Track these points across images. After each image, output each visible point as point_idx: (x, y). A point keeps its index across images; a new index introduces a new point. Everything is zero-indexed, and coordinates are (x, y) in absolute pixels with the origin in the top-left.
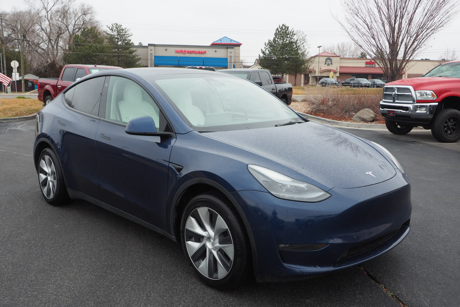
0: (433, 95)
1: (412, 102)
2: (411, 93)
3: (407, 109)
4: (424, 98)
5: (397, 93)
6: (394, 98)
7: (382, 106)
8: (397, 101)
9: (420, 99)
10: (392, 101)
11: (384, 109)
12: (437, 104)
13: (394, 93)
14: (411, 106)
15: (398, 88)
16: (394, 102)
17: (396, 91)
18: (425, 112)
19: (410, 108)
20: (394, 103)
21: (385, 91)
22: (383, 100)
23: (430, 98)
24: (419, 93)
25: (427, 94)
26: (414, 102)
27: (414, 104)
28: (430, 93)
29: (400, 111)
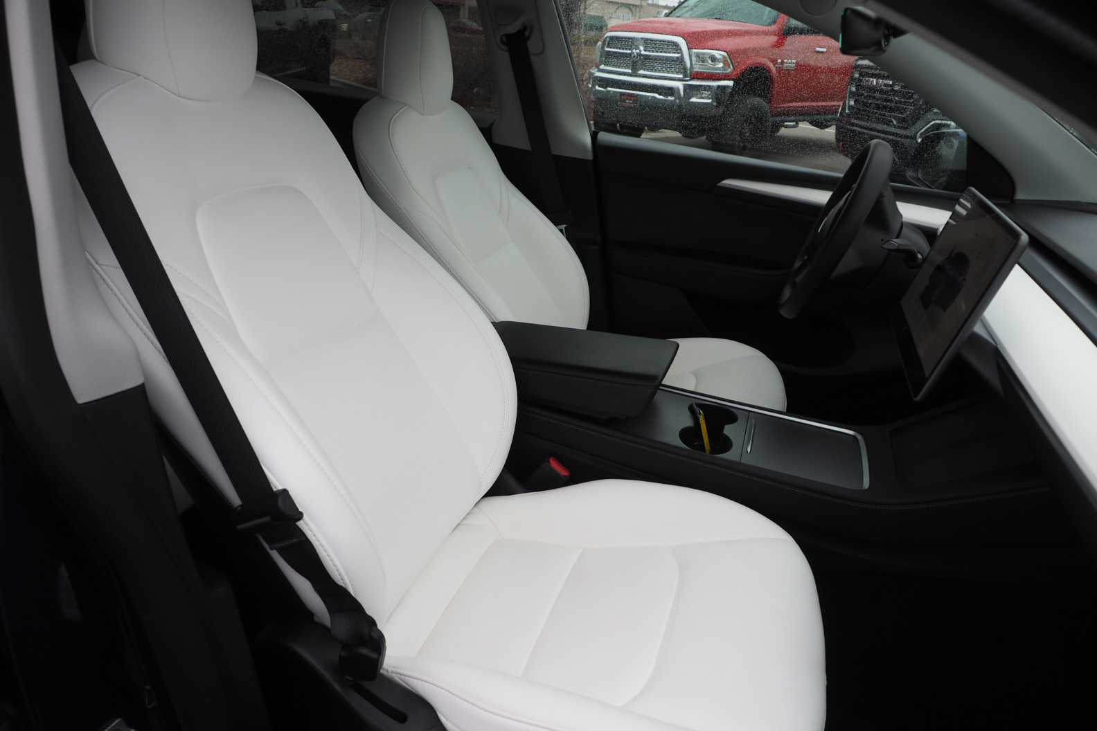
0: (725, 62)
1: (681, 76)
2: (679, 55)
3: (670, 91)
4: (708, 67)
5: (643, 52)
6: (637, 64)
7: (599, 81)
8: (641, 72)
9: (697, 69)
10: (630, 71)
11: (609, 89)
12: (731, 83)
13: (638, 51)
14: (679, 85)
15: (647, 39)
16: (634, 74)
17: (642, 48)
18: (710, 101)
19: (678, 89)
20: (636, 76)
21: (608, 44)
22: (602, 67)
23: (719, 69)
24: (698, 56)
25: (713, 59)
26: (685, 76)
27: (685, 81)
28: (721, 57)
29: (653, 97)
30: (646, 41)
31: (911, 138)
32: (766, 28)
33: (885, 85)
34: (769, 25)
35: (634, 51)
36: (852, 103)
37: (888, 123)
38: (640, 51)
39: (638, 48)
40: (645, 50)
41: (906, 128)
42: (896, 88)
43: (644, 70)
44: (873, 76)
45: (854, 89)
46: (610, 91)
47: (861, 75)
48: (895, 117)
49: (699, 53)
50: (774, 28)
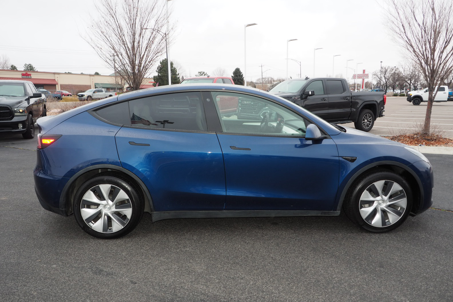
31: (259, 116)
33: (249, 103)
36: (240, 109)
37: (252, 113)
41: (257, 114)
42: (252, 104)
44: (245, 101)
45: (240, 105)
47: (241, 101)
48: (254, 111)
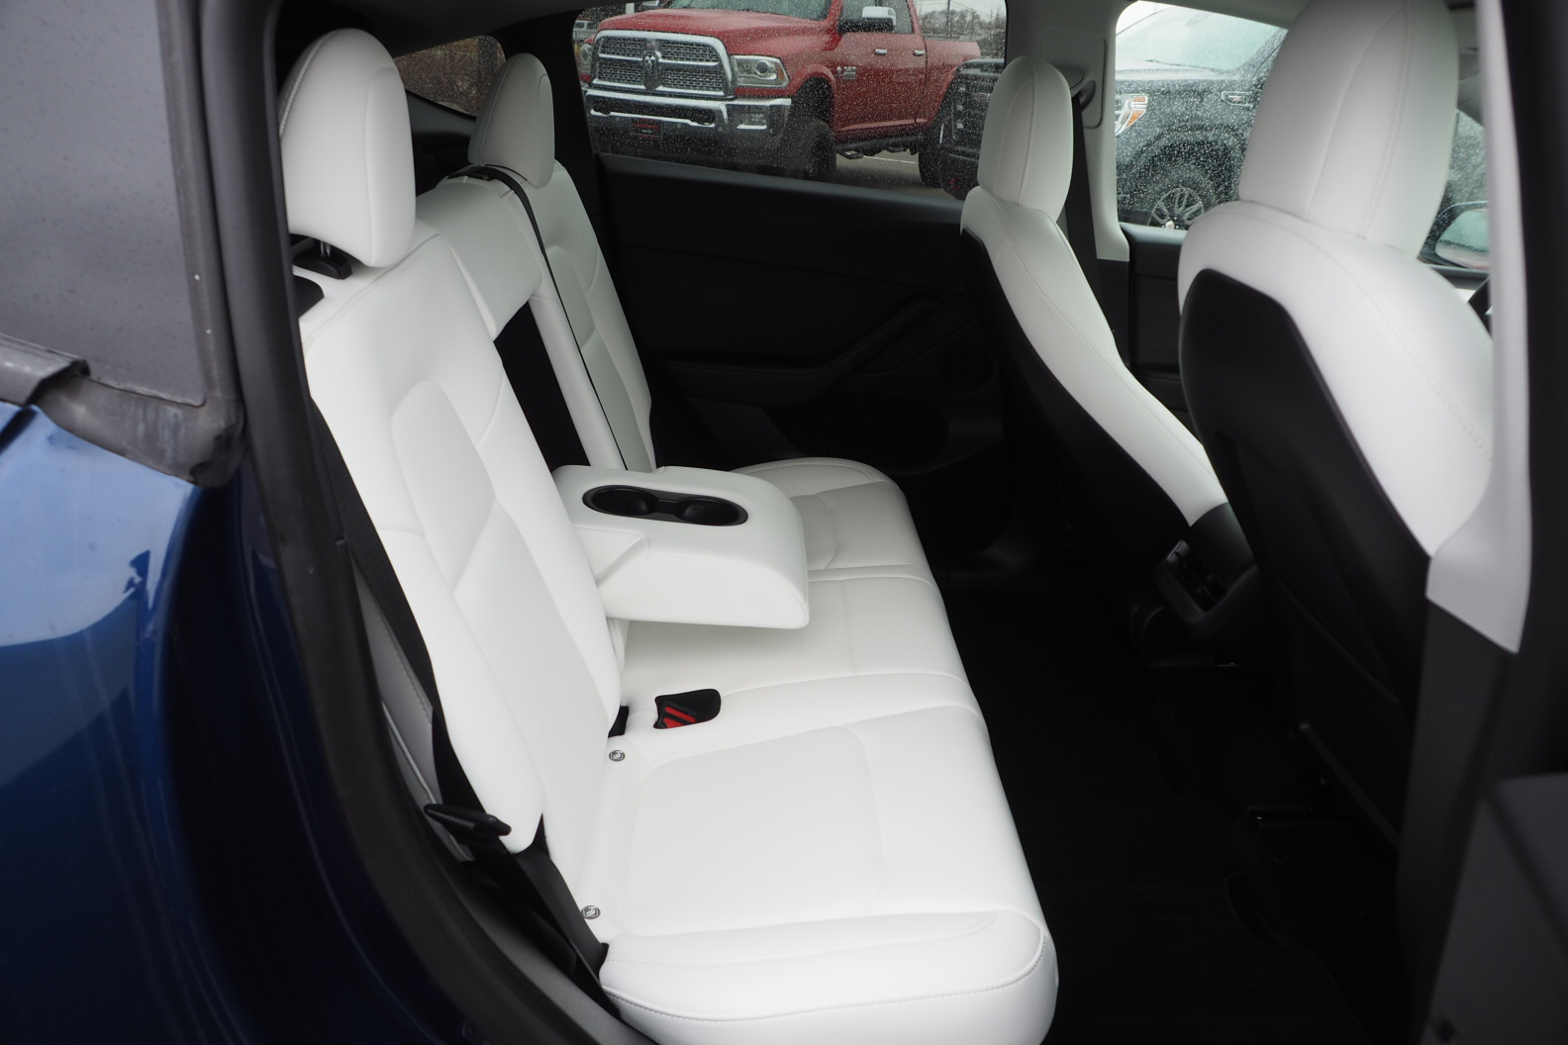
0: (779, 72)
1: (721, 93)
2: (716, 63)
3: (709, 115)
4: (757, 80)
5: (661, 60)
6: (653, 77)
7: (595, 102)
8: (661, 88)
9: (741, 82)
10: (643, 87)
11: (612, 113)
12: (786, 102)
14: (721, 106)
15: (666, 42)
16: (650, 92)
18: (764, 127)
19: (720, 112)
20: (654, 94)
21: (603, 47)
22: (596, 81)
23: (770, 82)
24: (740, 63)
25: (763, 69)
26: (726, 93)
27: (727, 100)
28: (774, 66)
29: (683, 124)
30: (664, 44)
32: (813, 24)
34: (817, 19)
35: (647, 58)
38: (657, 58)
39: (655, 55)
40: (663, 57)
43: (664, 85)
45: (961, 108)
46: (616, 117)
49: (742, 60)
50: (825, 24)
